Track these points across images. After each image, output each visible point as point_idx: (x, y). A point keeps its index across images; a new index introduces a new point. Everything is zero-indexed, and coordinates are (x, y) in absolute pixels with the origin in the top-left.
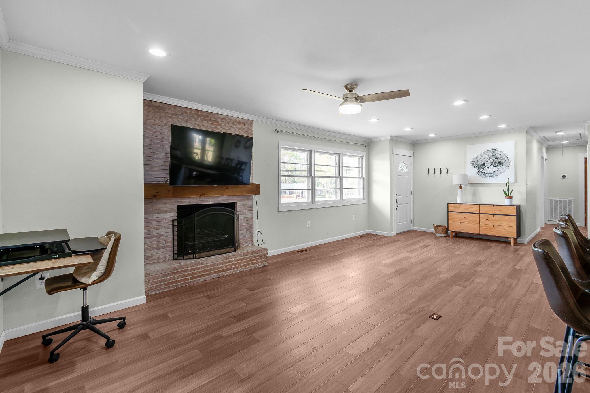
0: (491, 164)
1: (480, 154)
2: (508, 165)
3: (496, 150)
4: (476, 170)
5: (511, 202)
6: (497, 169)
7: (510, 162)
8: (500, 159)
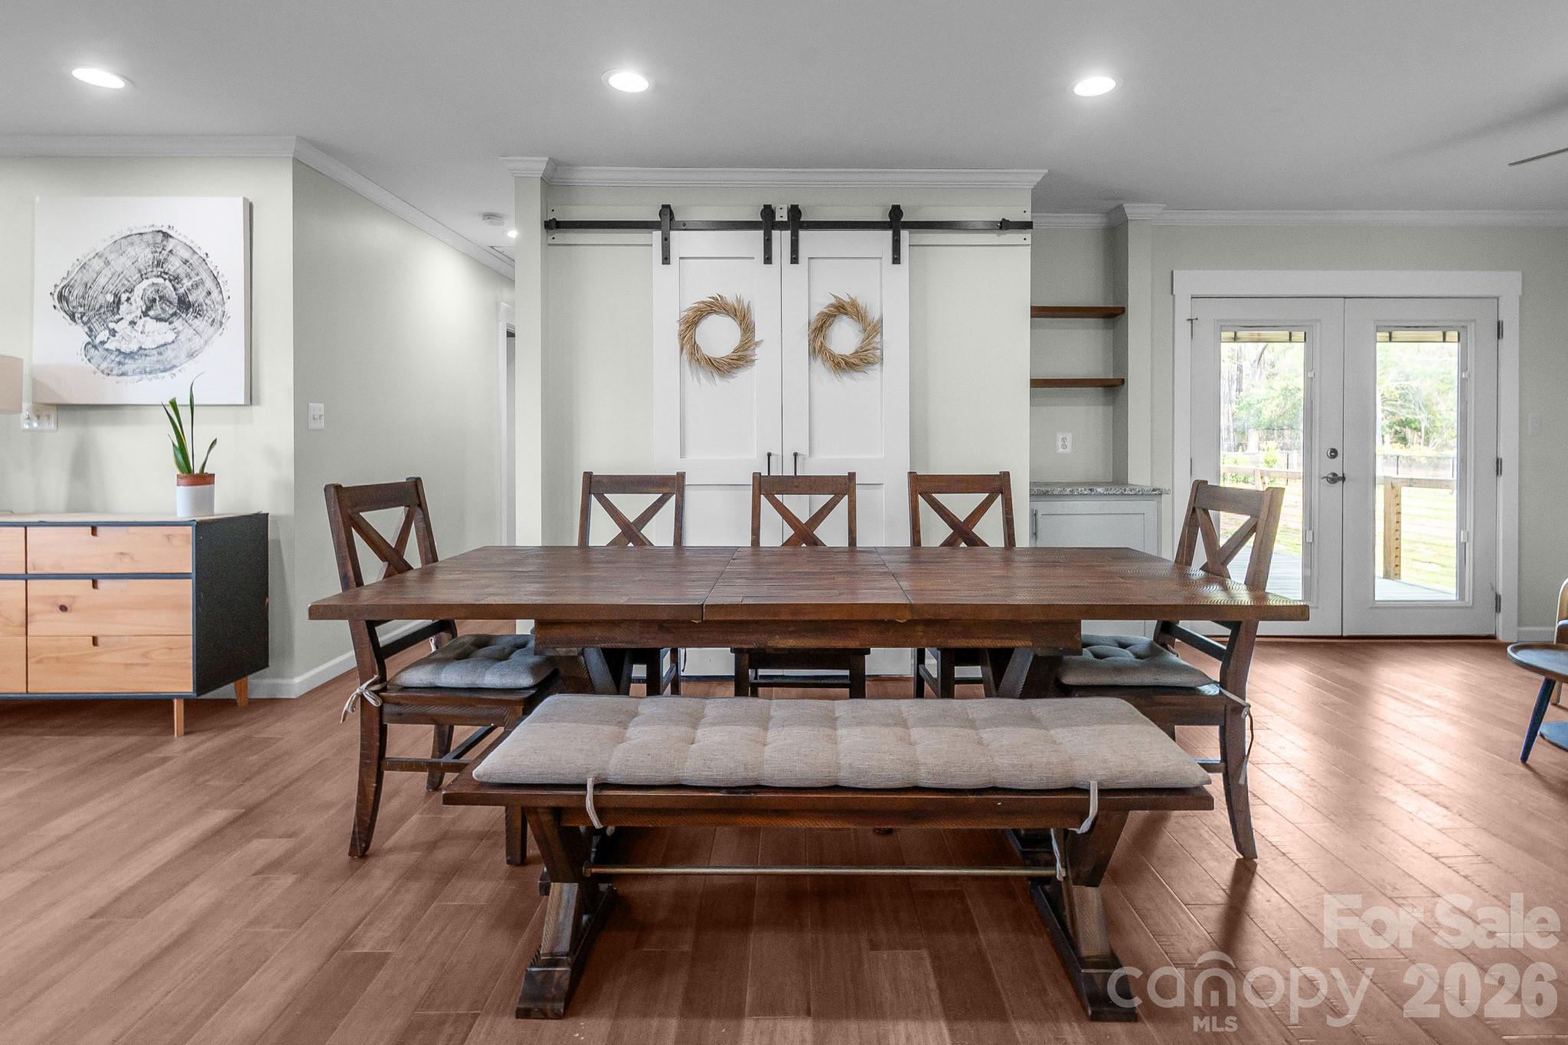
0: (149, 308)
1: (100, 249)
2: (219, 317)
3: (166, 236)
4: (79, 334)
5: (205, 503)
6: (171, 336)
7: (228, 303)
8: (187, 283)
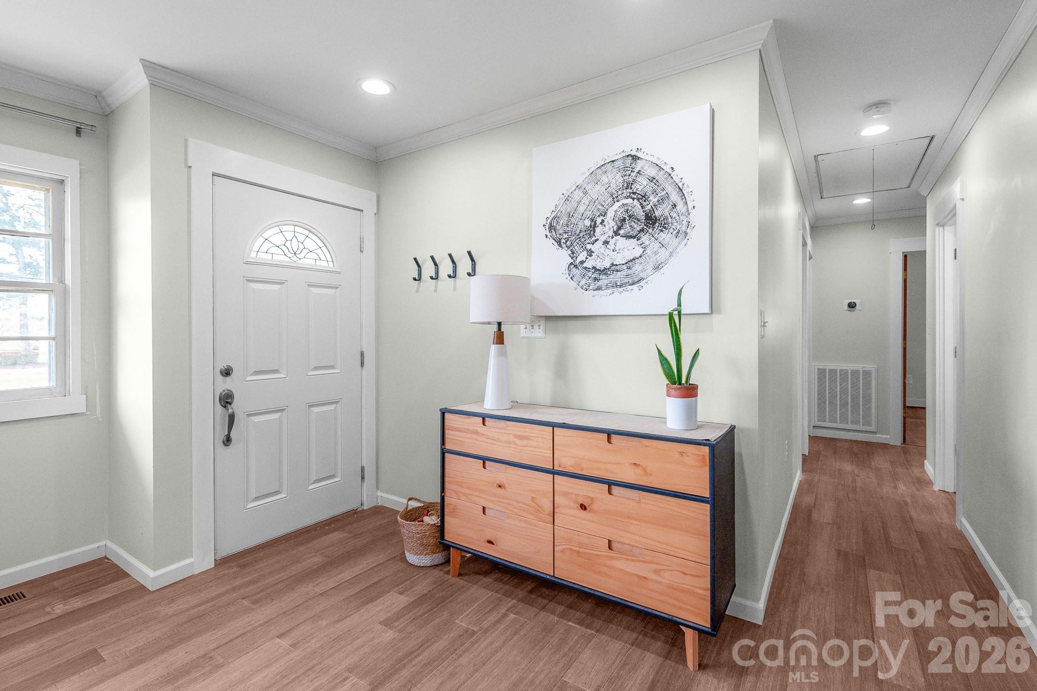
0: (619, 228)
1: (579, 182)
2: (684, 228)
3: (635, 158)
4: (564, 257)
5: (691, 414)
6: (638, 251)
7: (693, 212)
8: (653, 199)
